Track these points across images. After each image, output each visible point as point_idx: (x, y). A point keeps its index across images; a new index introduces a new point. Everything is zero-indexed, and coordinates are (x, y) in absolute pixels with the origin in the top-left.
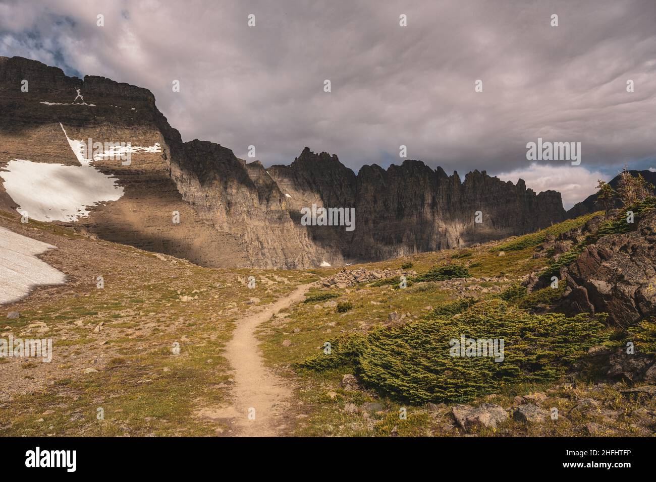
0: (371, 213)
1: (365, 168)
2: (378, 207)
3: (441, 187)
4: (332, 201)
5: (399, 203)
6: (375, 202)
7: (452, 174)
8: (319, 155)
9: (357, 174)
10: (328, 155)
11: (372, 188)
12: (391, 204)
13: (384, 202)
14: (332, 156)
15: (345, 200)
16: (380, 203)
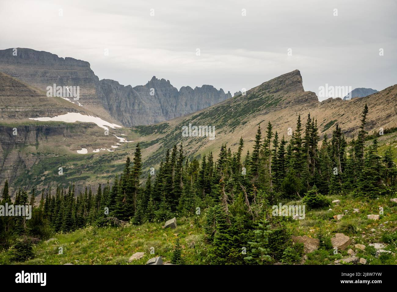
0: (183, 111)
1: (183, 88)
2: (187, 108)
3: (220, 99)
4: (165, 104)
5: (198, 106)
6: (186, 105)
7: (227, 93)
8: (160, 80)
9: (179, 91)
10: (165, 80)
11: (185, 99)
12: (194, 107)
13: (191, 106)
14: (167, 81)
15: (171, 104)
16: (189, 106)
